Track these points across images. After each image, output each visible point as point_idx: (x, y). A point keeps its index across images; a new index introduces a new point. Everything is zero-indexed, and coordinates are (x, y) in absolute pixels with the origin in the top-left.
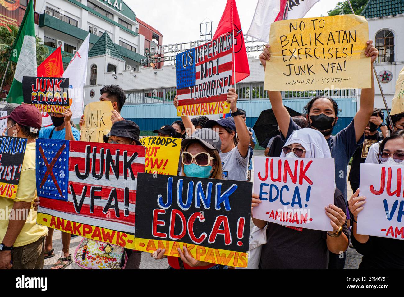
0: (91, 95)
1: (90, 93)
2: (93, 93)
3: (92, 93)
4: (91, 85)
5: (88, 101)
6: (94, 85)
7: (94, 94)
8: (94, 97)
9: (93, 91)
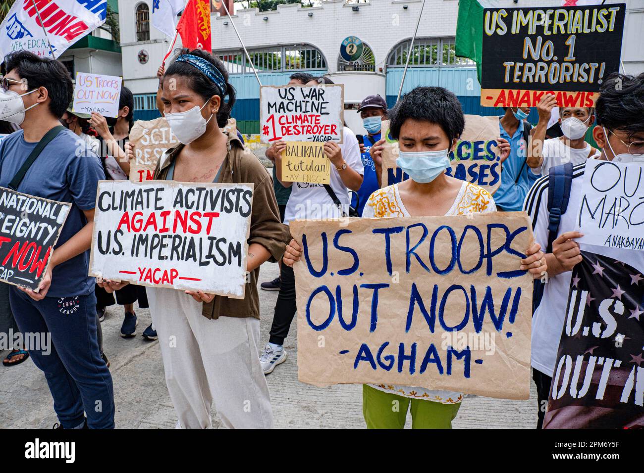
0: (141, 61)
1: (139, 56)
2: (145, 56)
3: (142, 56)
4: (140, 42)
5: (136, 70)
6: (144, 42)
7: (146, 58)
8: (146, 63)
9: (144, 52)
